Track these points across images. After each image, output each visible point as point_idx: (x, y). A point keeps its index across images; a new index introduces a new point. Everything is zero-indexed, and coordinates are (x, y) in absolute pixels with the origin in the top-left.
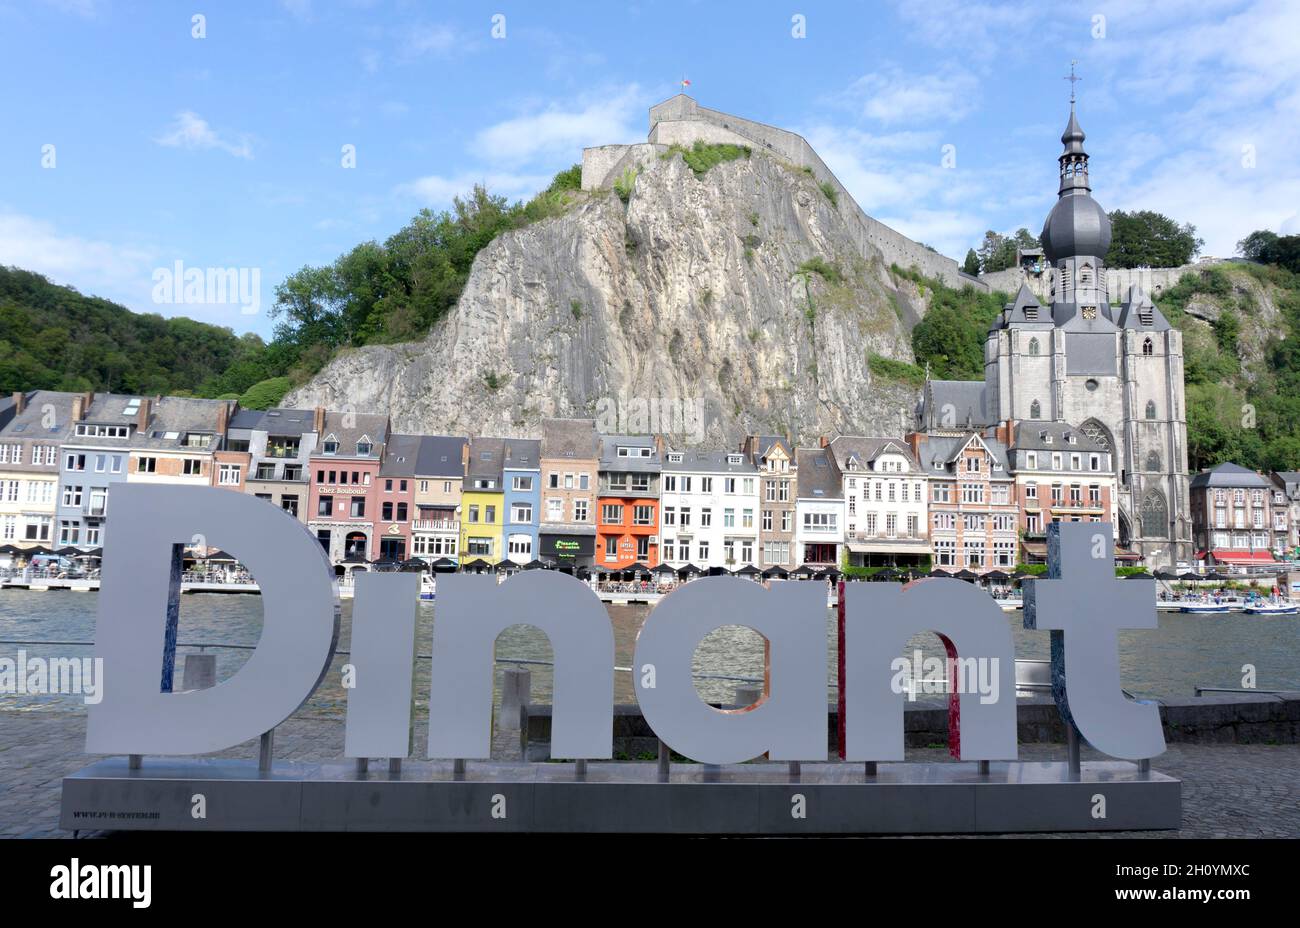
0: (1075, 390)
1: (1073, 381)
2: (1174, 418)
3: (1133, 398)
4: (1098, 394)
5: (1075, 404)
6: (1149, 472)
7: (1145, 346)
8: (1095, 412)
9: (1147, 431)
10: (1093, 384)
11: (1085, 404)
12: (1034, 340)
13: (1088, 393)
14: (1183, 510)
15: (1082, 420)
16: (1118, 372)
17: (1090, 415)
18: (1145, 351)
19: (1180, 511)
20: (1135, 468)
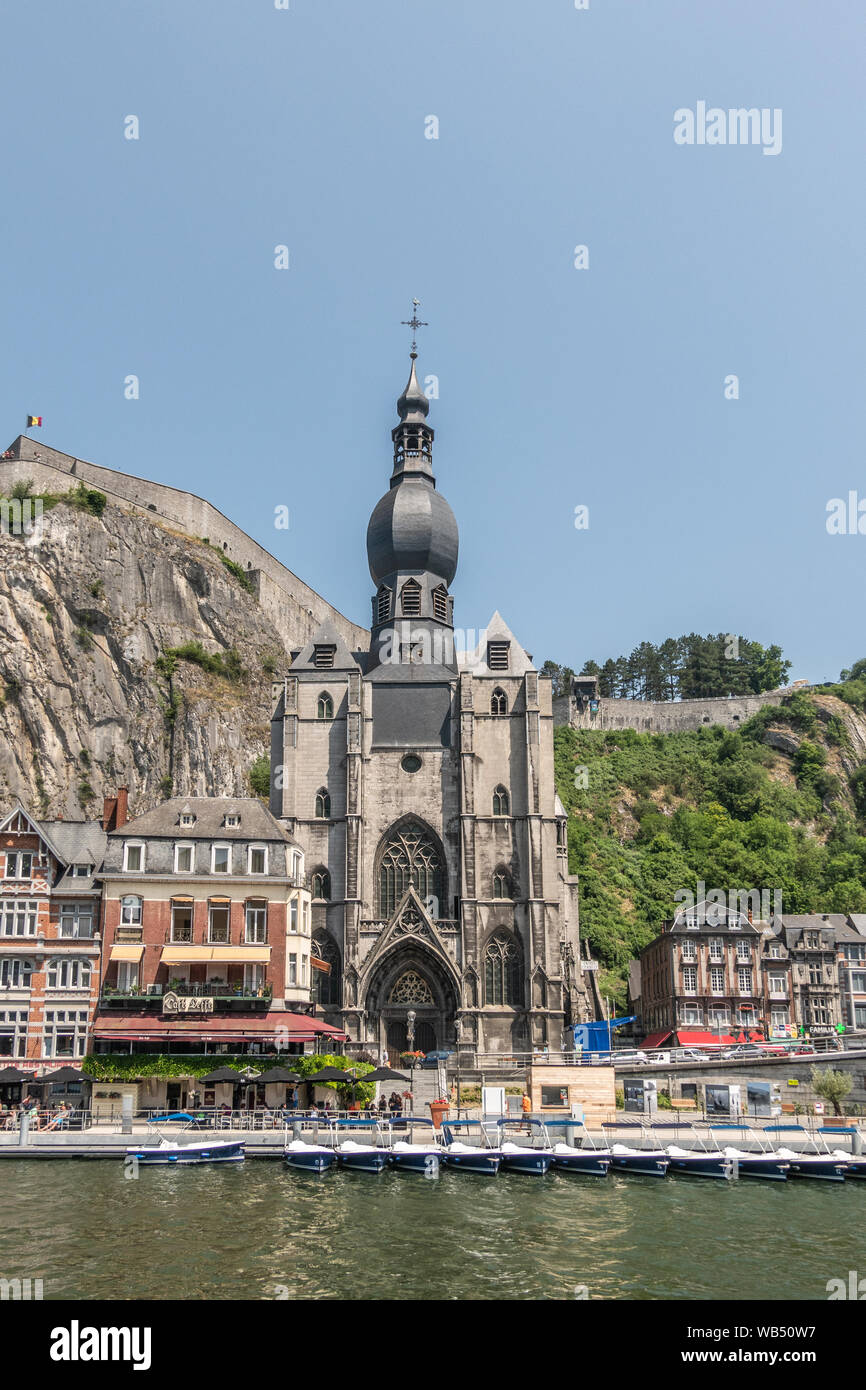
0: (384, 771)
1: (381, 757)
2: (531, 812)
3: (469, 781)
4: (419, 777)
5: (384, 792)
6: (496, 900)
7: (494, 702)
8: (415, 804)
9: (494, 834)
10: (412, 763)
11: (400, 793)
12: (325, 695)
13: (404, 774)
14: (543, 958)
15: (393, 818)
16: (452, 743)
17: (406, 810)
18: (494, 709)
19: (539, 961)
20: (469, 891)
